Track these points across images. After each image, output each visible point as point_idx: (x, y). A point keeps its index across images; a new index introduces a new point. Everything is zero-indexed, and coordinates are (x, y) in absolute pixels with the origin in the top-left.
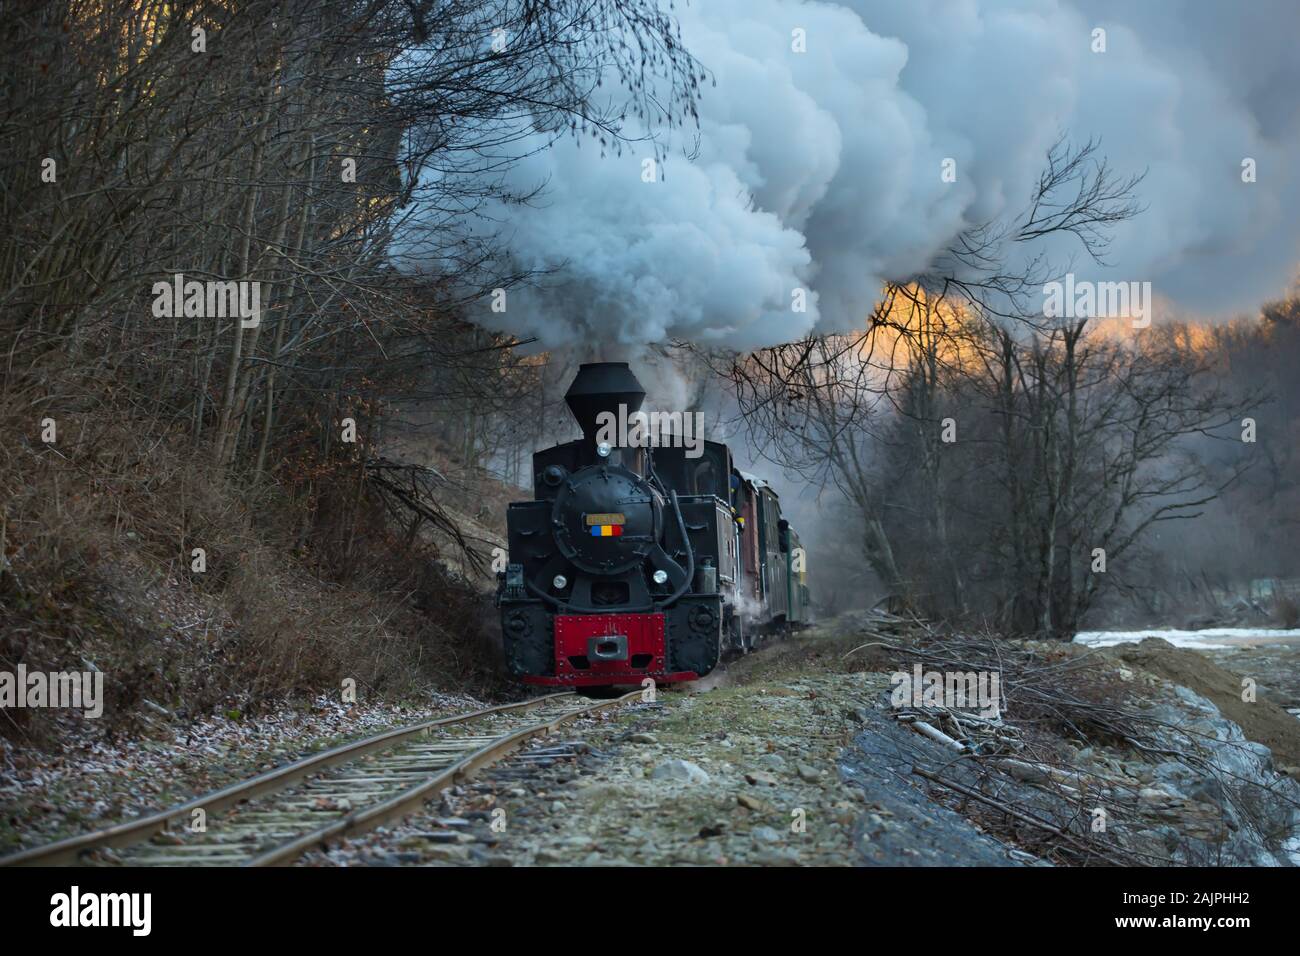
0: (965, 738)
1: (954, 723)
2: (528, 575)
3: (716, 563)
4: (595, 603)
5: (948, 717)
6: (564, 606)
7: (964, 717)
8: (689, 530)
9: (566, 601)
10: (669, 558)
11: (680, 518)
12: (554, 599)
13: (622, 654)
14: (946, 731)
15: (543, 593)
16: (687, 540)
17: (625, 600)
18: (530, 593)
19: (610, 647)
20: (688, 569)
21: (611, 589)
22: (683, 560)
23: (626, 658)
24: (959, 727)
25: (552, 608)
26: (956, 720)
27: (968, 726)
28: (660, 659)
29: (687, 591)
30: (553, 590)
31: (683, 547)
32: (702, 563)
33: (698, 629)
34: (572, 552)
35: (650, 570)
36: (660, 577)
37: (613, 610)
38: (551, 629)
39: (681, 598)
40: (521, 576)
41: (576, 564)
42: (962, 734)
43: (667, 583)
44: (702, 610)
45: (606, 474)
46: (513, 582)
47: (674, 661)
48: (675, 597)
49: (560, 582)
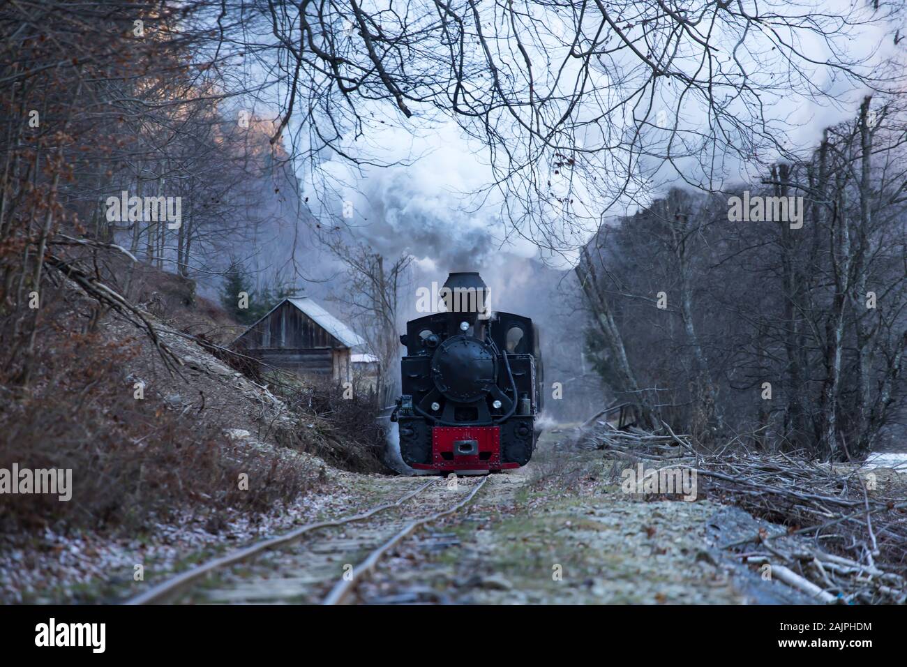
0: (834, 587)
1: (817, 568)
2: (415, 402)
3: (530, 397)
4: (457, 420)
5: (812, 560)
6: (437, 421)
7: (831, 561)
8: (514, 376)
9: (439, 418)
10: (502, 392)
11: (509, 369)
12: (432, 417)
13: (475, 451)
14: (809, 577)
15: (424, 413)
16: (513, 382)
17: (475, 418)
18: (417, 413)
19: (468, 447)
20: (513, 399)
21: (467, 412)
22: (511, 394)
23: (477, 453)
24: (824, 573)
25: (430, 422)
26: (820, 565)
27: (836, 573)
28: (496, 455)
29: (513, 414)
30: (430, 411)
31: (510, 385)
32: (523, 397)
33: (520, 437)
34: (444, 388)
35: (491, 400)
36: (497, 404)
37: (468, 424)
38: (430, 435)
39: (510, 418)
40: (411, 402)
41: (447, 396)
42: (828, 582)
43: (501, 408)
44: (523, 426)
45: (466, 341)
46: (406, 406)
47: (504, 456)
48: (506, 417)
49: (436, 406)
